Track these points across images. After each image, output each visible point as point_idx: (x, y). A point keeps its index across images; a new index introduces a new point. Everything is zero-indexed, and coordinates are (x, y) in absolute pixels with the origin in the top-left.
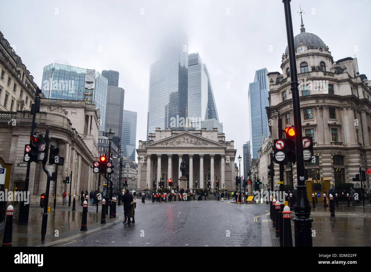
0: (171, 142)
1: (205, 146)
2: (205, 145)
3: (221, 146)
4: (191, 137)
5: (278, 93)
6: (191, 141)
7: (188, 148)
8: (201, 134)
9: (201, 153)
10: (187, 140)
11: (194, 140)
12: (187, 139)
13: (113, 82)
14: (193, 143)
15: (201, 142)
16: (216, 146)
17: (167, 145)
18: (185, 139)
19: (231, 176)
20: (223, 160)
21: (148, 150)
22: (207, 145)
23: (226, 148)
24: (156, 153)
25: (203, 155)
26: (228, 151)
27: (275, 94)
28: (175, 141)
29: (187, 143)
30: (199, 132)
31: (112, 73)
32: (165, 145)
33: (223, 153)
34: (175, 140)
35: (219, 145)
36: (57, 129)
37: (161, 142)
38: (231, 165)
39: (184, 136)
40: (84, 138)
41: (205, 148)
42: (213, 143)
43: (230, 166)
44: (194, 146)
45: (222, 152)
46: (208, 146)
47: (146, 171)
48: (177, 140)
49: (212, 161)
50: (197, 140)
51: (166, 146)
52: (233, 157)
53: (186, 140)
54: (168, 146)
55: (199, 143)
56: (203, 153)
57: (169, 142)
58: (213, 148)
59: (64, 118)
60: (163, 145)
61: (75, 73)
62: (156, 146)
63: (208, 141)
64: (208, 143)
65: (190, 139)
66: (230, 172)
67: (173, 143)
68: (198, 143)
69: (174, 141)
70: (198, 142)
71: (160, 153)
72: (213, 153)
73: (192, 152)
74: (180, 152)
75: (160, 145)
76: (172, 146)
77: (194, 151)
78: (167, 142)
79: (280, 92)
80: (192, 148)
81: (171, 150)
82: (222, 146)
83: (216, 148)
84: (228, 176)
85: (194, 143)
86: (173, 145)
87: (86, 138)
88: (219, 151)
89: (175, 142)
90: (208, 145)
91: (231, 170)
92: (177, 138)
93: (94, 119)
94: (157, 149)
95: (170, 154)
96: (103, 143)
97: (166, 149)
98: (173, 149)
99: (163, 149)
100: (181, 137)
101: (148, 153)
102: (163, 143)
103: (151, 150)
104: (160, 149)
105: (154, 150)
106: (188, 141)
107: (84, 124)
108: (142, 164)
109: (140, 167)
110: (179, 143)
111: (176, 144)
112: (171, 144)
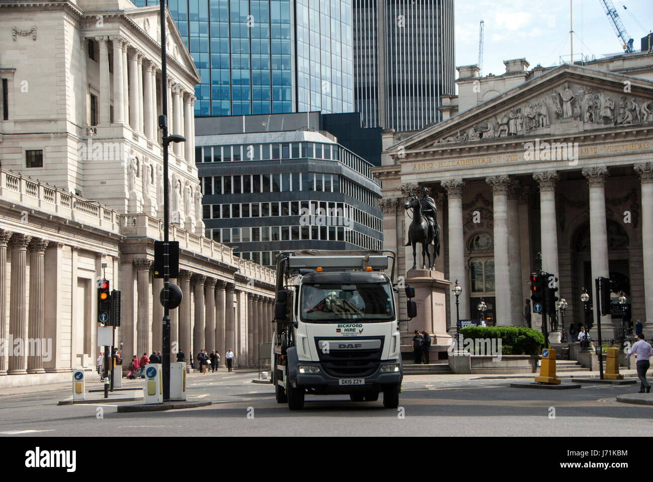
6: (593, 108)
7: (577, 139)
10: (573, 104)
14: (602, 114)
15: (642, 107)
17: (481, 136)
21: (406, 168)
24: (438, 175)
25: (651, 167)
28: (519, 115)
29: (574, 117)
32: (474, 137)
37: (456, 126)
39: (560, 90)
40: (89, 137)
50: (624, 99)
53: (569, 103)
54: (488, 139)
55: (632, 110)
57: (491, 123)
60: (467, 138)
62: (437, 146)
65: (585, 101)
67: (508, 124)
68: (628, 113)
69: (511, 115)
70: (629, 107)
71: (456, 173)
73: (596, 161)
74: (543, 164)
75: (452, 138)
77: (609, 153)
78: (483, 124)
80: (598, 137)
81: (503, 159)
87: (93, 137)
89: (519, 121)
92: (527, 100)
93: (121, 57)
94: (439, 159)
95: (497, 176)
96: (301, 157)
97: (478, 155)
98: (512, 152)
99: (465, 157)
100: (542, 93)
101: (405, 180)
102: (467, 131)
103: (417, 164)
104: (455, 157)
105: (429, 162)
106: (577, 110)
107: (85, 80)
108: (402, 229)
109: (394, 243)
110: (534, 120)
111: (522, 127)
112: (502, 131)
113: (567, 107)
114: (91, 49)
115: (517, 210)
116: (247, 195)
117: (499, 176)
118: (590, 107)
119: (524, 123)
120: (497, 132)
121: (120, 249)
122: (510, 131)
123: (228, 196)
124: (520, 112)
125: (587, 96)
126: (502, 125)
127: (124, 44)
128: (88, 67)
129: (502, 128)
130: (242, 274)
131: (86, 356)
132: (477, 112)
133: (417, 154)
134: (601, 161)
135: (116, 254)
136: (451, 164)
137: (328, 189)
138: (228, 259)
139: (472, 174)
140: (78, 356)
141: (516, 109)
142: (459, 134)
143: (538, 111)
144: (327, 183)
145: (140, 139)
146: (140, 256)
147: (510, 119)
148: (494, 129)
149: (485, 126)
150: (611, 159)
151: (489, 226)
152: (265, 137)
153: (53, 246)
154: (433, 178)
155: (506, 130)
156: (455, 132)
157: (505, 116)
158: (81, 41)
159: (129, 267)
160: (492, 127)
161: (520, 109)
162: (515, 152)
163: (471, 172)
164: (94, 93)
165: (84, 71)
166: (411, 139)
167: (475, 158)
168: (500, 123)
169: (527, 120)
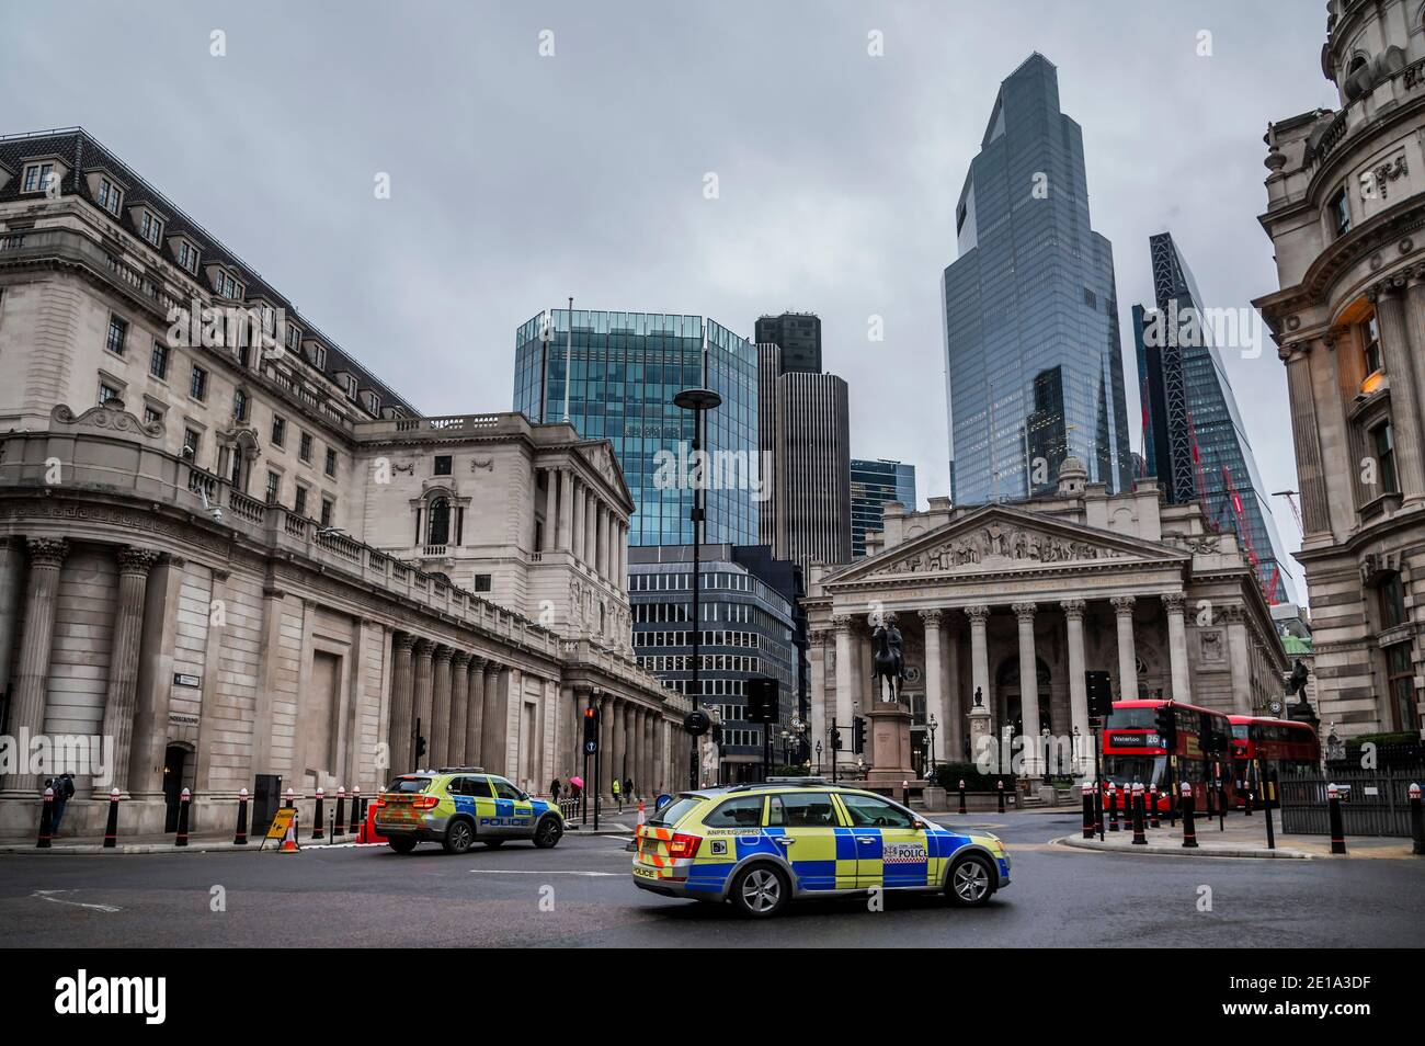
0: (931, 555)
1: (1083, 562)
2: (1087, 557)
3: (1161, 555)
4: (1021, 528)
5: (1312, 216)
6: (1020, 546)
7: (1007, 575)
8: (1082, 513)
9: (1072, 594)
10: (1001, 542)
11: (1030, 539)
12: (1002, 539)
13: (799, 357)
14: (1029, 551)
15: (1066, 546)
16: (1135, 559)
17: (913, 570)
18: (990, 537)
19: (1229, 695)
20: (1176, 621)
21: (837, 599)
22: (1096, 557)
23: (1190, 563)
25: (1077, 604)
26: (1207, 579)
27: (1299, 225)
28: (950, 550)
29: (1003, 553)
30: (1073, 504)
31: (793, 324)
32: (906, 571)
33: (1174, 587)
34: (949, 546)
35: (1150, 552)
36: (93, 500)
37: (888, 559)
38: (1228, 642)
40: (534, 563)
41: (1085, 569)
42: (1121, 544)
43: (1224, 649)
44: (1038, 565)
45: (1169, 586)
46: (1100, 561)
47: (835, 689)
48: (957, 546)
50: (1048, 538)
51: (909, 575)
52: (1234, 606)
53: (998, 541)
54: (919, 574)
55: (1058, 550)
56: (1079, 593)
57: (923, 558)
58: (1124, 566)
59: (140, 450)
60: (899, 572)
61: (628, 334)
62: (869, 579)
63: (1100, 539)
64: (1100, 547)
65: (1013, 539)
66: (1227, 677)
67: (939, 558)
68: (1053, 551)
69: (942, 550)
70: (1054, 546)
71: (888, 605)
72: (1122, 590)
73: (1025, 597)
74: (975, 600)
75: (884, 571)
76: (936, 573)
77: (1037, 589)
78: (915, 559)
79: (1321, 207)
80: (1026, 573)
81: (935, 593)
82: (1167, 555)
83: (1135, 565)
84: (1214, 696)
85: (1035, 551)
86: (941, 569)
87: (538, 562)
88: (1154, 578)
89: (950, 556)
90: (1099, 555)
91: (1231, 666)
92: (957, 535)
93: (567, 485)
94: (871, 593)
95: (929, 609)
96: (716, 587)
97: (910, 590)
98: (943, 587)
99: (897, 591)
100: (970, 530)
101: (837, 612)
102: (898, 566)
103: (849, 595)
104: (887, 591)
105: (861, 595)
106: (1006, 547)
107: (533, 507)
108: (829, 661)
109: (821, 675)
110: (964, 556)
111: (953, 562)
112: (933, 565)
113: (996, 543)
114: (540, 478)
115: (949, 645)
116: (662, 622)
117: (932, 609)
118: (1018, 545)
119: (955, 559)
120: (929, 566)
121: (562, 674)
122: (942, 566)
123: (643, 624)
124: (951, 547)
125: (1014, 535)
126: (933, 559)
127: (572, 474)
128: (536, 496)
129: (933, 562)
130: (671, 703)
131: (530, 781)
133: (849, 586)
134: (1030, 597)
135: (557, 679)
136: (883, 598)
137: (742, 619)
138: (656, 686)
139: (905, 607)
140: (523, 781)
141: (946, 544)
142: (891, 567)
143: (968, 547)
144: (742, 613)
145: (581, 565)
146: (582, 683)
147: (941, 554)
148: (926, 563)
149: (917, 560)
150: (1039, 596)
151: (917, 659)
152: (681, 567)
153: (505, 669)
155: (937, 565)
156: (886, 566)
157: (936, 551)
158: (532, 471)
159: (569, 694)
160: (924, 561)
161: (951, 545)
163: (904, 605)
164: (539, 520)
165: (533, 500)
166: (844, 571)
167: (907, 592)
168: (931, 557)
169: (957, 555)
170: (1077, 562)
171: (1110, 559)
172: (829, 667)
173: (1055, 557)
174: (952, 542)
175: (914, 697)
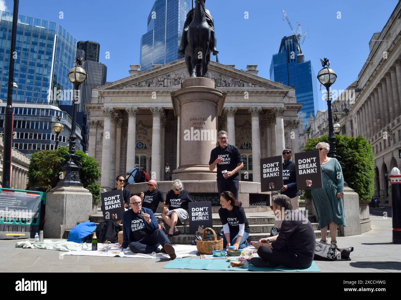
0: (159, 79)
1: (238, 88)
3: (275, 88)
15: (229, 80)
16: (263, 89)
17: (149, 86)
20: (280, 121)
21: (107, 99)
22: (243, 86)
23: (287, 92)
24: (124, 104)
25: (233, 109)
28: (169, 77)
32: (145, 86)
33: (280, 104)
35: (270, 86)
37: (137, 80)
41: (238, 91)
42: (257, 81)
45: (277, 103)
46: (246, 88)
49: (255, 123)
50: (220, 76)
51: (147, 89)
54: (153, 88)
55: (225, 82)
56: (234, 104)
57: (155, 80)
58: (257, 92)
60: (142, 86)
62: (124, 89)
63: (246, 78)
64: (247, 82)
67: (163, 81)
68: (223, 82)
69: (165, 77)
70: (223, 79)
71: (134, 104)
72: (256, 104)
75: (134, 86)
76: (161, 88)
82: (279, 88)
83: (262, 92)
86: (164, 86)
88: (271, 99)
89: (169, 80)
90: (245, 86)
92: (174, 71)
94: (126, 96)
95: (156, 107)
97: (147, 96)
98: (164, 96)
99: (140, 96)
100: (181, 68)
101: (106, 106)
102: (141, 83)
103: (113, 98)
104: (134, 96)
105: (120, 97)
108: (99, 137)
109: (94, 143)
110: (177, 81)
111: (170, 84)
112: (160, 84)
117: (157, 107)
119: (172, 82)
120: (158, 85)
122: (165, 85)
124: (170, 76)
126: (160, 81)
129: (160, 83)
132: (148, 73)
133: (114, 92)
136: (132, 99)
139: (143, 105)
141: (168, 74)
142: (138, 84)
143: (179, 76)
147: (165, 79)
148: (156, 83)
149: (151, 81)
151: (144, 138)
154: (121, 106)
155: (162, 84)
156: (135, 83)
157: (162, 77)
160: (155, 82)
161: (170, 75)
162: (166, 96)
163: (142, 104)
167: (145, 97)
168: (159, 80)
169: (173, 80)
170: (235, 88)
171: (250, 88)
172: (98, 139)
173: (224, 85)
174: (171, 74)
175: (141, 156)
